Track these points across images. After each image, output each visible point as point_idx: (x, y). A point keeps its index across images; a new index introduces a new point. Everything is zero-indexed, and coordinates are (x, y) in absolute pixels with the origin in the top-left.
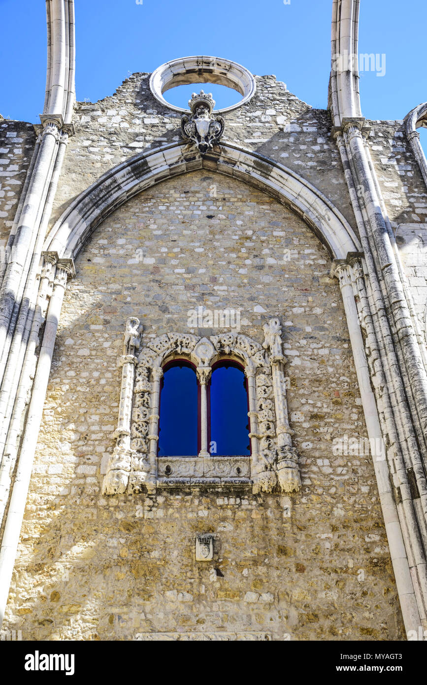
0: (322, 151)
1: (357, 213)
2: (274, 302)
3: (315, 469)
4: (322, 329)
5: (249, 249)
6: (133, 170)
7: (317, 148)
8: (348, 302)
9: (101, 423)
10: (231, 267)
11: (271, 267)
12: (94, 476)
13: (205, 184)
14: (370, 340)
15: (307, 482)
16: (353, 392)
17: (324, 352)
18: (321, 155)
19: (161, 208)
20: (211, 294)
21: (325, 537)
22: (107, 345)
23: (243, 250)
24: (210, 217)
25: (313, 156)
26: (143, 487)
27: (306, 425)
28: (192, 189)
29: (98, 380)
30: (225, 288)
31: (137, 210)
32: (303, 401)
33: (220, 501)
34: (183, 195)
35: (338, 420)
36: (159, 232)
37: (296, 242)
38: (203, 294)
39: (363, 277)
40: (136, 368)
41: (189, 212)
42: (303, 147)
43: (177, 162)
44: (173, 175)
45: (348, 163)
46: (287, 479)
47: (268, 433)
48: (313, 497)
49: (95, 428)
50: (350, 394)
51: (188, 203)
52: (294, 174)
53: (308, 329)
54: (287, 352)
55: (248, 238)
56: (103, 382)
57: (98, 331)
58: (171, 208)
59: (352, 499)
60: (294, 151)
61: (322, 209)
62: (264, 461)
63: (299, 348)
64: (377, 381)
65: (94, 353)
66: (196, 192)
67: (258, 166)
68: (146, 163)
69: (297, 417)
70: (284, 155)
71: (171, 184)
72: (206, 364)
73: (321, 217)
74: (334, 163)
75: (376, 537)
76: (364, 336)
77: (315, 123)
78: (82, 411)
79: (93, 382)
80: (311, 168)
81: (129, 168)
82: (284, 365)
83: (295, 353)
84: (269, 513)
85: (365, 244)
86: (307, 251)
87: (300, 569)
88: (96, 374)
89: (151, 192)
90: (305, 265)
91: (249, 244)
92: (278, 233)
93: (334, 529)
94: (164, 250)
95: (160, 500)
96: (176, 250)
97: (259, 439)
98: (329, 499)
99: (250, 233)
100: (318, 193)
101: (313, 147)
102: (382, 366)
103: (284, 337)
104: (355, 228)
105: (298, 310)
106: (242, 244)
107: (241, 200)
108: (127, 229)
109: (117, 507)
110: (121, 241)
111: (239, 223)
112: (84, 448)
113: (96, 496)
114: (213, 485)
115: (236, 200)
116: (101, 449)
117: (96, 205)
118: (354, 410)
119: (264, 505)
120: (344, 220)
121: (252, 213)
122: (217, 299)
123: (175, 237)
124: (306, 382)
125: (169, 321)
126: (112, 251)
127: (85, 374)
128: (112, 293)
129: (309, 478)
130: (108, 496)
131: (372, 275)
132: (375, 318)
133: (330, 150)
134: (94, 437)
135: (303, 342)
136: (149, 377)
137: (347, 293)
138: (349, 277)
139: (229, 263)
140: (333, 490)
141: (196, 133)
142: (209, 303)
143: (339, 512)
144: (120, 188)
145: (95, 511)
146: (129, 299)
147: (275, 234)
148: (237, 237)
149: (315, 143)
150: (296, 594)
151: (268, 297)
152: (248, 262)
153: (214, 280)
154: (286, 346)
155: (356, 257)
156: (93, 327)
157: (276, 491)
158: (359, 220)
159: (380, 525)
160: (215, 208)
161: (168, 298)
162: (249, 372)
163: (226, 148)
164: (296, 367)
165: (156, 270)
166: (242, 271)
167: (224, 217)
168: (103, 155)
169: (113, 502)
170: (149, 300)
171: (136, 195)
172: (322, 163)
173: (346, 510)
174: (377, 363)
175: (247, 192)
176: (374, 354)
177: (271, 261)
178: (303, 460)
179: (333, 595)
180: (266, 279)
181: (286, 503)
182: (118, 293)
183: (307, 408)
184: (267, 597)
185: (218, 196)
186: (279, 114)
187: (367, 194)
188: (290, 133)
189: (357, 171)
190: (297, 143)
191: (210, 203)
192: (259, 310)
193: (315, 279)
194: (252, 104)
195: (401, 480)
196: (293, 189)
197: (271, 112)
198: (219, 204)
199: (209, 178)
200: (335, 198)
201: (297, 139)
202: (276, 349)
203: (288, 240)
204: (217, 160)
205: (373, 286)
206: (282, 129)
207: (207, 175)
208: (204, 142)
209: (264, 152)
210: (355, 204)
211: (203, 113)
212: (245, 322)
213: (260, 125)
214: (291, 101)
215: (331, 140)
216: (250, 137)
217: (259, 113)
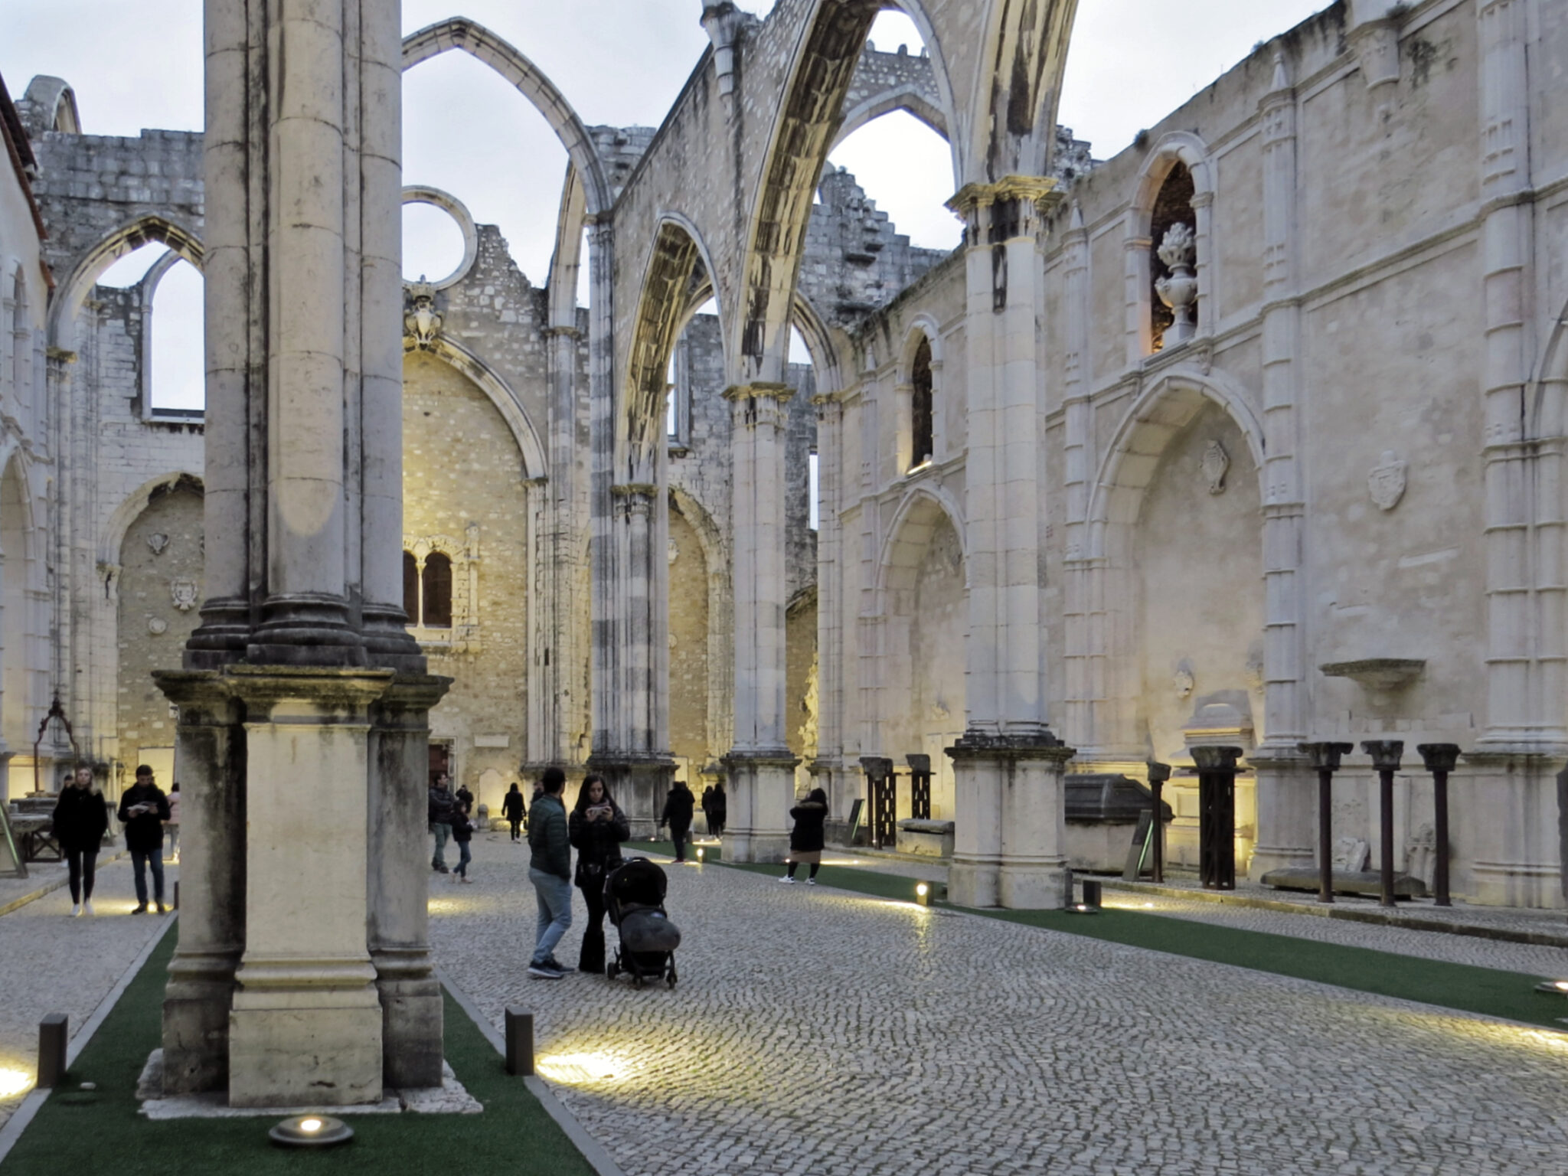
0: (532, 353)
1: (550, 437)
2: (475, 508)
3: (492, 638)
4: (509, 534)
5: (458, 452)
7: (528, 348)
8: (531, 516)
10: (444, 471)
11: (476, 472)
13: (422, 372)
14: (541, 554)
15: (486, 648)
16: (524, 587)
17: (508, 553)
18: (531, 358)
20: (427, 499)
21: (492, 680)
23: (454, 454)
24: (427, 414)
25: (523, 358)
27: (489, 609)
28: (412, 378)
30: (438, 493)
32: (490, 591)
33: (430, 657)
35: (511, 606)
37: (498, 446)
38: (421, 498)
39: (545, 501)
41: (408, 407)
42: (516, 346)
45: (552, 374)
46: (472, 646)
47: (464, 614)
50: (521, 588)
51: (407, 396)
52: (503, 382)
53: (499, 534)
54: (480, 553)
55: (458, 440)
59: (512, 658)
60: (507, 351)
61: (523, 425)
62: (460, 633)
63: (491, 550)
64: (540, 586)
66: (414, 382)
67: (472, 366)
69: (483, 604)
70: (497, 356)
72: (423, 561)
73: (521, 431)
74: (541, 370)
75: (521, 680)
76: (537, 549)
80: (521, 375)
82: (477, 565)
83: (487, 554)
84: (460, 665)
85: (551, 469)
86: (507, 457)
87: (476, 696)
90: (502, 470)
91: (459, 447)
92: (484, 436)
93: (498, 675)
97: (457, 617)
98: (498, 658)
99: (460, 434)
100: (522, 408)
101: (524, 346)
102: (544, 575)
103: (480, 542)
104: (546, 449)
105: (493, 516)
106: (453, 446)
107: (455, 395)
111: (452, 422)
114: (427, 648)
115: (449, 393)
118: (524, 600)
119: (457, 660)
120: (539, 440)
121: (463, 411)
122: (432, 503)
124: (493, 577)
129: (488, 645)
131: (551, 502)
132: (547, 538)
133: (540, 353)
135: (494, 545)
137: (533, 509)
138: (536, 492)
139: (442, 467)
140: (500, 652)
141: (417, 329)
142: (426, 507)
143: (503, 666)
147: (482, 436)
148: (449, 439)
149: (527, 340)
150: (473, 708)
151: (471, 502)
152: (457, 466)
153: (429, 484)
154: (480, 548)
155: (542, 481)
158: (551, 446)
159: (526, 674)
160: (431, 403)
162: (453, 567)
163: (445, 342)
164: (488, 565)
166: (452, 476)
167: (439, 415)
172: (531, 369)
173: (507, 665)
174: (542, 572)
175: (460, 387)
176: (541, 566)
177: (476, 466)
178: (485, 633)
179: (493, 710)
180: (471, 484)
181: (471, 659)
183: (491, 597)
184: (456, 710)
185: (435, 389)
186: (498, 293)
187: (561, 423)
188: (505, 324)
189: (557, 391)
190: (512, 338)
191: (426, 396)
192: (463, 514)
193: (510, 486)
194: (472, 275)
195: (541, 653)
196: (500, 396)
197: (490, 290)
198: (436, 397)
199: (425, 364)
200: (535, 413)
201: (511, 335)
202: (474, 553)
203: (493, 443)
204: (434, 351)
205: (550, 512)
206: (498, 318)
207: (425, 358)
208: (424, 341)
209: (479, 352)
210: (550, 426)
211: (423, 306)
212: (452, 525)
213: (477, 309)
214: (511, 272)
215: (543, 337)
216: (467, 327)
217: (476, 291)
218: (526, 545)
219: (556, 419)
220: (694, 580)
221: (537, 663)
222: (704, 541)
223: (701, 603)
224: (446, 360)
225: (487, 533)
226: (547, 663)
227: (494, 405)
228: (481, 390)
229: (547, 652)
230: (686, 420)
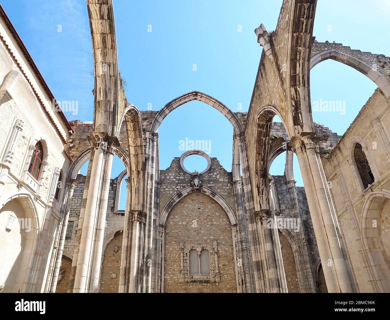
1: (237, 212)
2: (215, 235)
3: (224, 277)
4: (227, 243)
5: (209, 219)
6: (178, 196)
7: (228, 188)
8: (233, 236)
9: (177, 267)
10: (205, 225)
11: (215, 225)
12: (177, 279)
13: (197, 197)
14: (237, 248)
15: (222, 280)
16: (233, 259)
17: (227, 249)
18: (229, 190)
19: (186, 206)
20: (200, 233)
22: (176, 247)
23: (208, 219)
24: (199, 209)
25: (227, 191)
26: (187, 281)
27: (222, 267)
28: (194, 199)
29: (175, 256)
30: (203, 231)
31: (180, 206)
32: (222, 261)
33: (203, 284)
34: (192, 201)
35: (229, 266)
36: (186, 214)
37: (221, 217)
38: (198, 233)
39: (237, 231)
40: (183, 253)
41: (193, 207)
42: (224, 187)
43: (190, 192)
44: (189, 194)
45: (236, 194)
46: (217, 280)
47: (214, 269)
48: (223, 283)
49: (175, 268)
50: (232, 260)
51: (193, 204)
52: (221, 198)
53: (224, 243)
54: (218, 249)
56: (176, 257)
57: (174, 244)
58: (189, 206)
59: (231, 284)
60: (222, 189)
61: (228, 209)
62: (213, 276)
65: (173, 249)
66: (195, 200)
67: (211, 194)
68: (181, 193)
69: (220, 265)
70: (219, 191)
71: (188, 197)
72: (200, 252)
73: (228, 211)
74: (232, 194)
75: (235, 291)
76: (236, 247)
77: (228, 178)
78: (172, 264)
79: (174, 257)
80: (226, 195)
81: (177, 196)
82: (217, 253)
83: (220, 249)
84: (214, 287)
85: (238, 222)
86: (224, 220)
88: (174, 255)
89: (183, 200)
90: (223, 224)
91: (209, 217)
92: (217, 214)
93: (227, 290)
94: (188, 219)
95: (191, 284)
96: (191, 220)
97: (212, 270)
98: (226, 284)
99: (210, 214)
100: (227, 204)
101: (227, 187)
102: (239, 255)
103: (217, 246)
104: (236, 216)
105: (221, 238)
106: (207, 217)
107: (207, 203)
108: (178, 213)
109: (182, 285)
110: (176, 217)
111: (207, 210)
112: (174, 273)
113: (178, 283)
114: (202, 281)
115: (206, 202)
116: (178, 273)
117: (170, 208)
118: (233, 264)
119: (212, 285)
120: (233, 214)
121: (210, 207)
122: (202, 234)
123: (190, 216)
124: (223, 257)
125: (190, 241)
126: (175, 220)
127: (172, 255)
128: (176, 233)
129: (222, 279)
130: (180, 283)
131: (239, 231)
132: (239, 243)
133: (231, 189)
134: (176, 270)
135: (222, 246)
136: (187, 255)
137: (233, 234)
138: (234, 229)
139: (204, 223)
140: (227, 282)
141: (195, 185)
142: (200, 236)
143: (228, 286)
144: (175, 201)
145: (178, 286)
146: (180, 235)
147: (216, 214)
148: (206, 215)
149: (227, 186)
151: (214, 234)
152: (209, 223)
153: (201, 229)
154: (218, 247)
155: (235, 225)
156: (172, 242)
157: (215, 282)
158: (237, 214)
160: (200, 206)
161: (190, 234)
162: (210, 254)
163: (203, 188)
164: (220, 253)
165: (186, 226)
166: (208, 226)
167: (203, 209)
168: (169, 191)
169: (181, 284)
170: (185, 235)
171: (179, 202)
172: (229, 193)
173: (230, 286)
174: (238, 254)
175: (209, 200)
176: (238, 252)
177: (215, 223)
178: (221, 275)
180: (214, 228)
181: (217, 284)
182: (177, 233)
183: (222, 263)
185: (201, 201)
186: (218, 174)
187: (239, 207)
188: (221, 182)
189: (238, 199)
190: (222, 186)
191: (199, 204)
192: (212, 237)
193: (226, 228)
194: (210, 170)
195: (240, 281)
196: (221, 201)
197: (215, 173)
198: (201, 204)
199: (198, 195)
200: (232, 206)
201: (222, 185)
202: (216, 249)
203: (220, 216)
204: (200, 191)
205: (239, 235)
206: (218, 180)
207: (198, 193)
208: (197, 188)
209: (213, 190)
210: (236, 209)
211: (196, 178)
212: (208, 241)
213: (212, 179)
214: (221, 169)
215: (232, 185)
216: (209, 183)
217: (212, 174)
218: (232, 246)
219: (238, 207)
220: (289, 254)
221: (240, 285)
222: (290, 241)
223: (292, 261)
224: (204, 193)
225: (220, 243)
226: (243, 285)
227: (219, 205)
228: (215, 201)
229: (242, 280)
230: (278, 204)
